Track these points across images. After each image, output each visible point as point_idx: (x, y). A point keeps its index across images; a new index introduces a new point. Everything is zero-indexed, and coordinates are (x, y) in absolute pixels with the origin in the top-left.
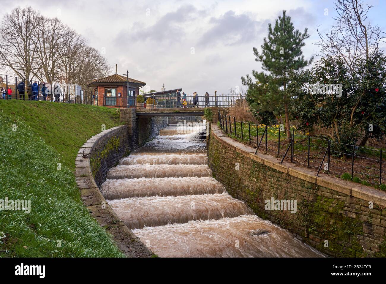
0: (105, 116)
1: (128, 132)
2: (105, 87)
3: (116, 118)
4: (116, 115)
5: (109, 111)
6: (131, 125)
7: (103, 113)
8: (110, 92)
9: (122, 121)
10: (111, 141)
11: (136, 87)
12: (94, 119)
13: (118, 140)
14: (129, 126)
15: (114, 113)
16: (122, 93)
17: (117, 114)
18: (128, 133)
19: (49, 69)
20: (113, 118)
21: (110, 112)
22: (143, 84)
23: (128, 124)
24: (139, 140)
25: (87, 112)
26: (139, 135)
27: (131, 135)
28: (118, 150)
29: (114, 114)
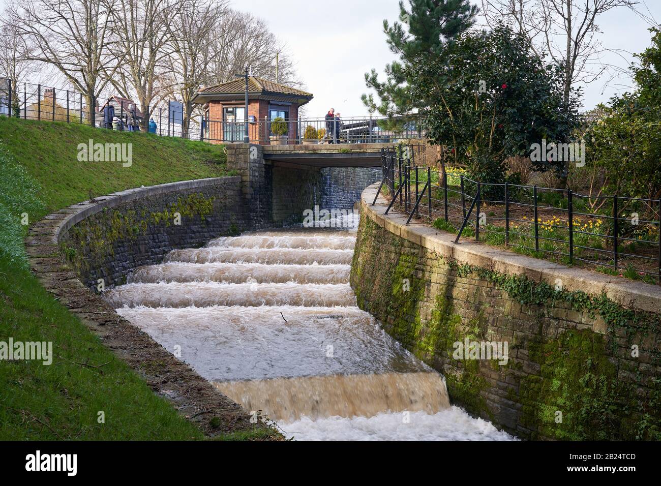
0: (193, 158)
1: (241, 191)
2: (223, 104)
3: (219, 163)
4: (219, 156)
5: (206, 149)
6: (247, 178)
7: (190, 151)
8: (233, 113)
9: (231, 169)
10: (189, 200)
11: (291, 104)
12: (165, 160)
13: (207, 203)
14: (244, 178)
15: (218, 153)
16: (257, 116)
17: (222, 155)
18: (241, 193)
19: (144, 66)
20: (211, 162)
21: (209, 151)
22: (307, 98)
23: (241, 174)
24: (274, 211)
25: (154, 148)
26: (274, 201)
27: (249, 197)
28: (207, 221)
29: (216, 156)
